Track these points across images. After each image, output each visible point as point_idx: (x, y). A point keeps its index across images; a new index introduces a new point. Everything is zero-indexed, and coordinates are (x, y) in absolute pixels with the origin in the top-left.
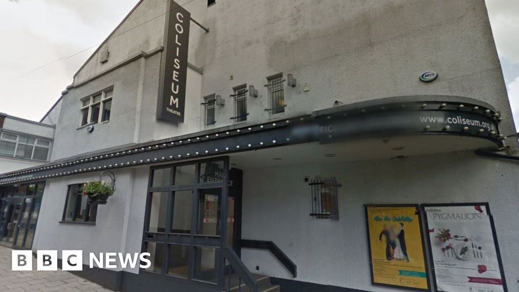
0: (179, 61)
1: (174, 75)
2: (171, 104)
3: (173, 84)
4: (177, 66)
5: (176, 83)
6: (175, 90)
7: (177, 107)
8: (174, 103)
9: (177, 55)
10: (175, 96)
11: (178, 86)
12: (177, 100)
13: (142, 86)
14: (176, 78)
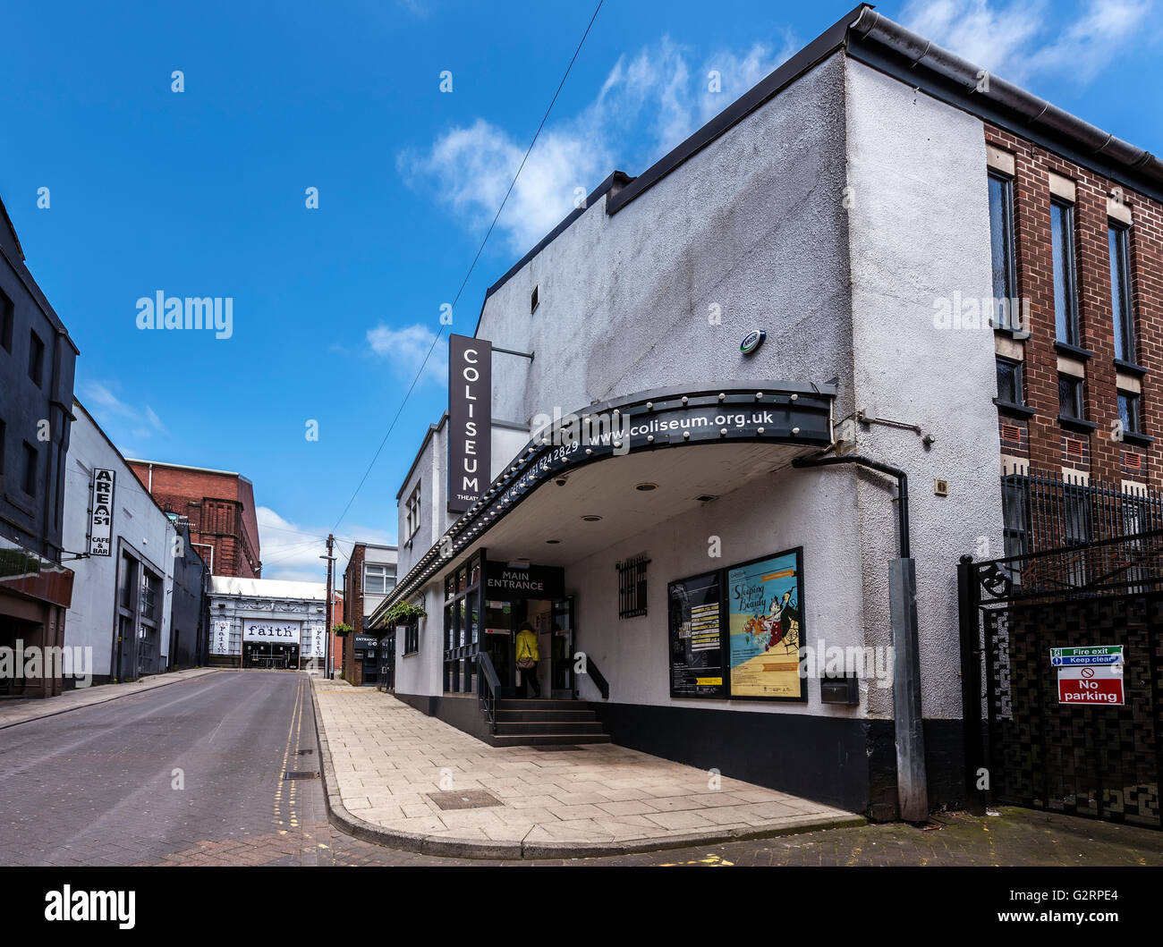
0: (474, 425)
1: (468, 447)
2: (465, 489)
3: (466, 460)
4: (472, 432)
5: (471, 458)
6: (471, 467)
7: (476, 490)
8: (470, 485)
9: (471, 416)
10: (471, 477)
11: (475, 461)
12: (475, 481)
13: (438, 471)
14: (470, 450)
